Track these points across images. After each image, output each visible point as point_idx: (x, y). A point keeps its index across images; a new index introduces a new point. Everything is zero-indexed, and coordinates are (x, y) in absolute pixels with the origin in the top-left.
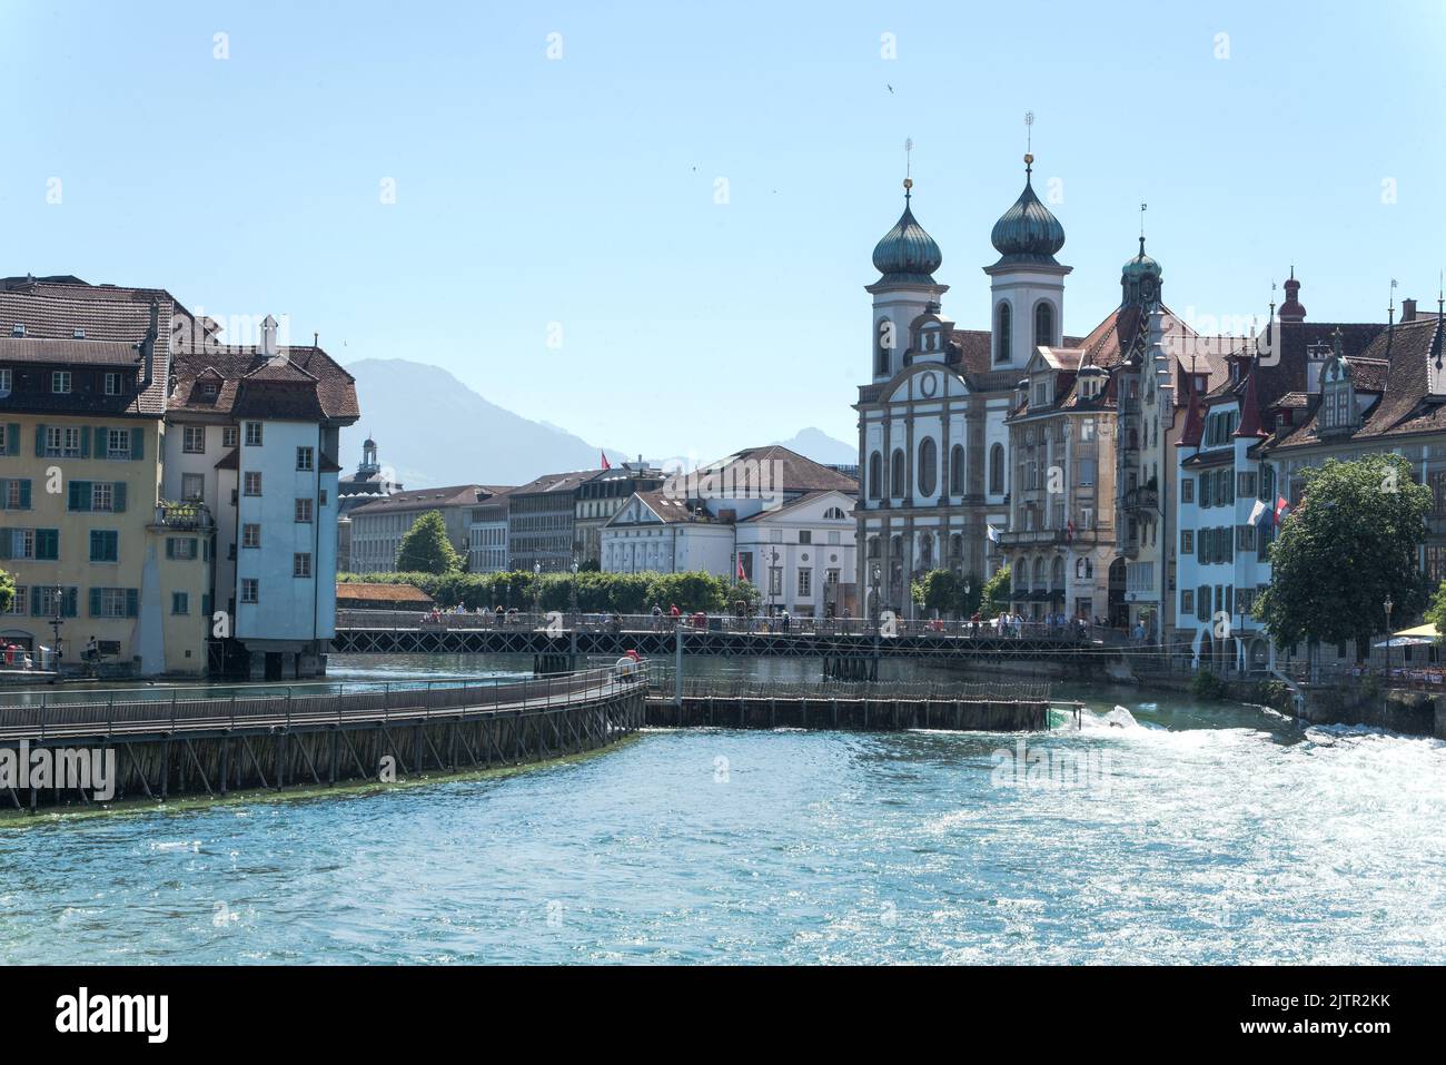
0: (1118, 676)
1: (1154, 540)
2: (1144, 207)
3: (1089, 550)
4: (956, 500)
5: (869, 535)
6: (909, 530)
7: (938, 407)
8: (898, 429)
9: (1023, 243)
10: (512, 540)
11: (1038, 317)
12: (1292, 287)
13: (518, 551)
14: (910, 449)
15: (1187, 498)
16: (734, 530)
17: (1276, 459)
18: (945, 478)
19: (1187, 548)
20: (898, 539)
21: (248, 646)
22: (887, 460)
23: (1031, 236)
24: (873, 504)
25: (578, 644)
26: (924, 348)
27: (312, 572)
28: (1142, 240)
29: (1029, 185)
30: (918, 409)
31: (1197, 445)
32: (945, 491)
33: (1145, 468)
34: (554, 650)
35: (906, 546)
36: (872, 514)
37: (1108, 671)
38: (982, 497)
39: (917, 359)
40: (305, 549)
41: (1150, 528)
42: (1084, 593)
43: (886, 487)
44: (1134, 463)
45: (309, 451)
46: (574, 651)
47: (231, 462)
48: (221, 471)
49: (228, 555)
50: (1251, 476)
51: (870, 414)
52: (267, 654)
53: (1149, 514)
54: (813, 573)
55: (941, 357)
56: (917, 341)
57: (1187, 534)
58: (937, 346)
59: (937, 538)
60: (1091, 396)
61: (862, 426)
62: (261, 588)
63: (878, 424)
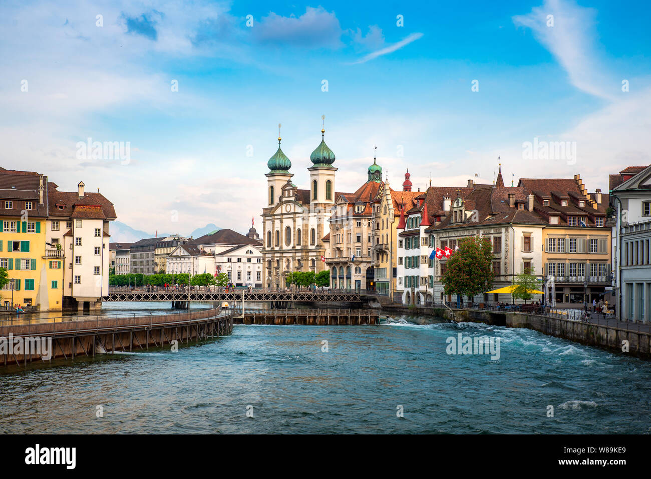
0: (374, 307)
1: (387, 260)
2: (376, 148)
3: (359, 264)
4: (298, 248)
5: (267, 259)
6: (281, 258)
7: (292, 216)
8: (277, 222)
9: (321, 159)
10: (131, 262)
11: (327, 185)
12: (407, 176)
13: (134, 265)
14: (282, 230)
15: (401, 246)
16: (215, 258)
17: (435, 233)
18: (294, 240)
19: (401, 263)
20: (278, 261)
21: (77, 300)
22: (273, 234)
23: (324, 157)
24: (268, 249)
25: (191, 297)
26: (286, 196)
27: (101, 273)
28: (375, 159)
29: (323, 140)
30: (284, 216)
31: (404, 228)
32: (294, 244)
33: (383, 236)
34: (182, 299)
35: (280, 263)
36: (268, 252)
37: (369, 305)
38: (307, 246)
39: (284, 199)
40: (99, 264)
41: (385, 257)
42: (358, 278)
43: (274, 243)
44: (378, 234)
45: (99, 230)
46: (189, 300)
47: (70, 234)
48: (66, 237)
49: (69, 267)
50: (426, 239)
51: (267, 218)
52: (84, 302)
53: (385, 252)
54: (242, 272)
55: (293, 199)
56: (283, 193)
57: (401, 259)
58: (291, 195)
59: (292, 260)
60: (360, 212)
61: (264, 223)
62: (82, 279)
63: (270, 222)
